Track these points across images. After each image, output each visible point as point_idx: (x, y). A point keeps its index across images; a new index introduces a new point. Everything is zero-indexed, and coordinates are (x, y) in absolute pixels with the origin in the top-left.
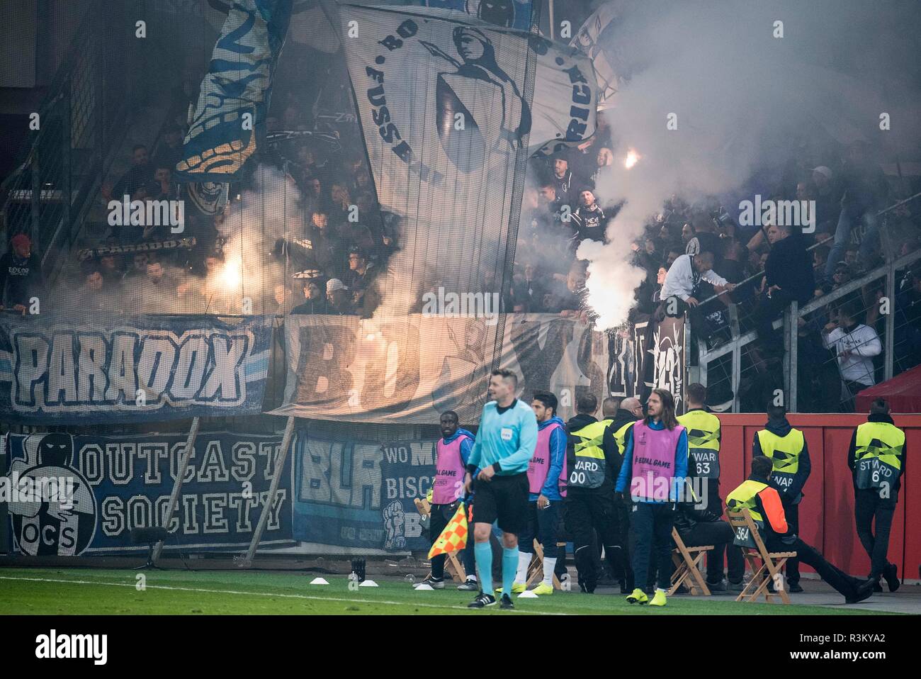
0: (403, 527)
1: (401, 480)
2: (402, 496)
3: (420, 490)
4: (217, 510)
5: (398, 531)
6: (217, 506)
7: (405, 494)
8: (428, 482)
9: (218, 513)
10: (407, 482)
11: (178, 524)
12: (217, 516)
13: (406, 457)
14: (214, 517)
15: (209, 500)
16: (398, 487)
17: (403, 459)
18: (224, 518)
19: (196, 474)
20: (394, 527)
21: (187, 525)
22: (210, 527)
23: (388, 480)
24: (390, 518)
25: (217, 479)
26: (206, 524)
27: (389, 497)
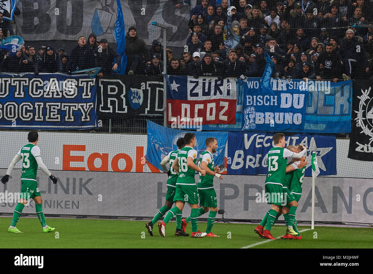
0: (254, 119)
1: (255, 97)
2: (255, 104)
3: (265, 103)
4: (54, 110)
5: (252, 121)
6: (54, 108)
7: (256, 103)
8: (269, 98)
9: (55, 112)
10: (258, 98)
11: (32, 115)
12: (54, 113)
13: (258, 86)
14: (52, 114)
15: (50, 106)
16: (253, 100)
17: (256, 87)
18: (58, 114)
19: (44, 93)
20: (249, 119)
21: (37, 117)
22: (50, 118)
23: (247, 96)
24: (247, 114)
25: (55, 96)
26: (47, 117)
27: (248, 104)
